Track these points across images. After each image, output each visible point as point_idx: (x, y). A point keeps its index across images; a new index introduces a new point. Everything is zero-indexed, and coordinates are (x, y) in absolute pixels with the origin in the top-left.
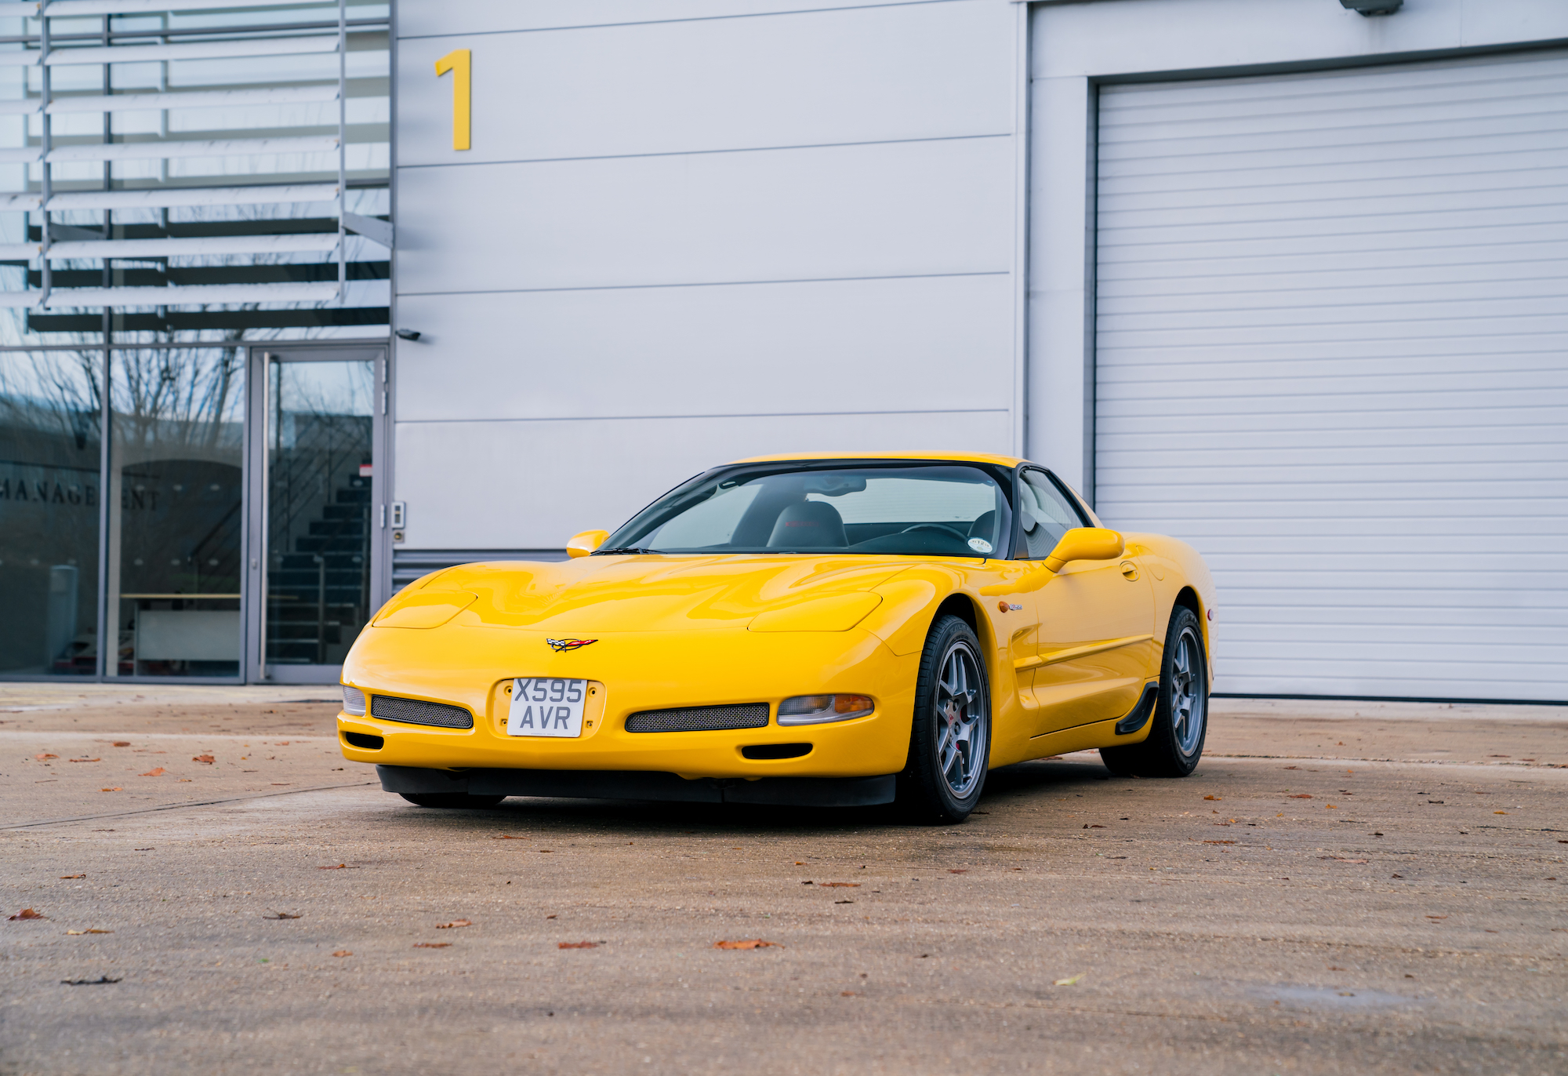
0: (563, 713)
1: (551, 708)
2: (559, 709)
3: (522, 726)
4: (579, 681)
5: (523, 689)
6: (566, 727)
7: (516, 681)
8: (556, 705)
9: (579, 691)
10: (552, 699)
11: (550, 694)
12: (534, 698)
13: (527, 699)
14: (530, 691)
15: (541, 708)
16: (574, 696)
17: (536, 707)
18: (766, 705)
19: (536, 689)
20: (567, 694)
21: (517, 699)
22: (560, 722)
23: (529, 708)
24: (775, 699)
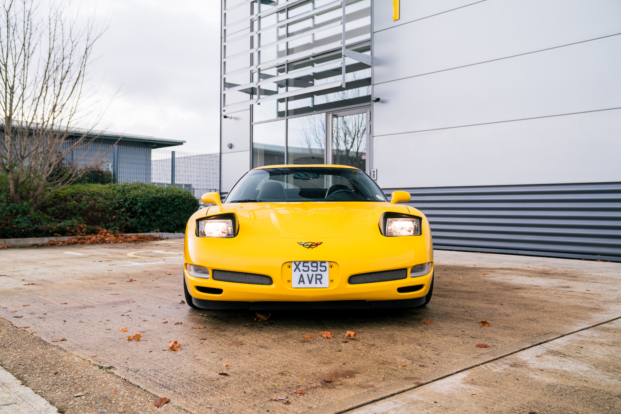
0: (319, 277)
1: (313, 275)
2: (316, 275)
3: (299, 283)
4: (324, 262)
6: (321, 283)
7: (293, 263)
8: (315, 273)
9: (325, 267)
10: (312, 270)
11: (311, 268)
12: (303, 270)
13: (300, 271)
14: (301, 267)
15: (308, 275)
16: (323, 269)
18: (406, 269)
19: (304, 266)
20: (319, 268)
21: (295, 271)
24: (410, 267)
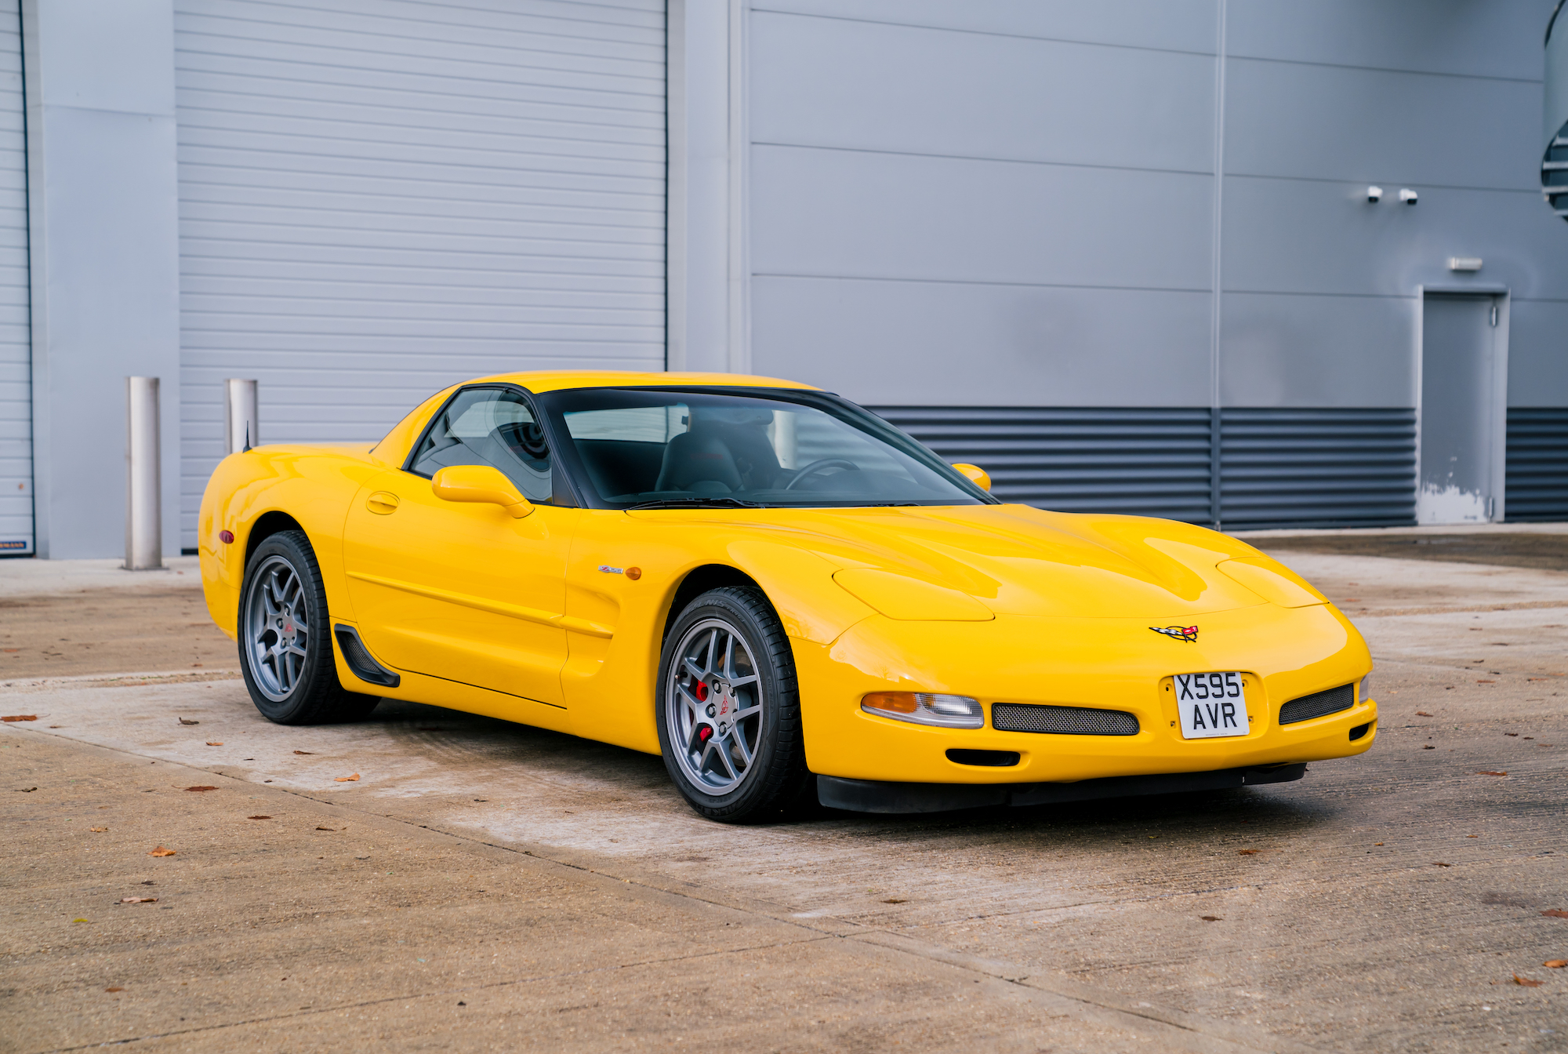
0: (1228, 710)
1: (1217, 705)
2: (1224, 705)
5: (1185, 685)
8: (1220, 701)
13: (1192, 698)
14: (1191, 686)
15: (1207, 705)
17: (1202, 704)
22: (1228, 719)
23: (1196, 706)
